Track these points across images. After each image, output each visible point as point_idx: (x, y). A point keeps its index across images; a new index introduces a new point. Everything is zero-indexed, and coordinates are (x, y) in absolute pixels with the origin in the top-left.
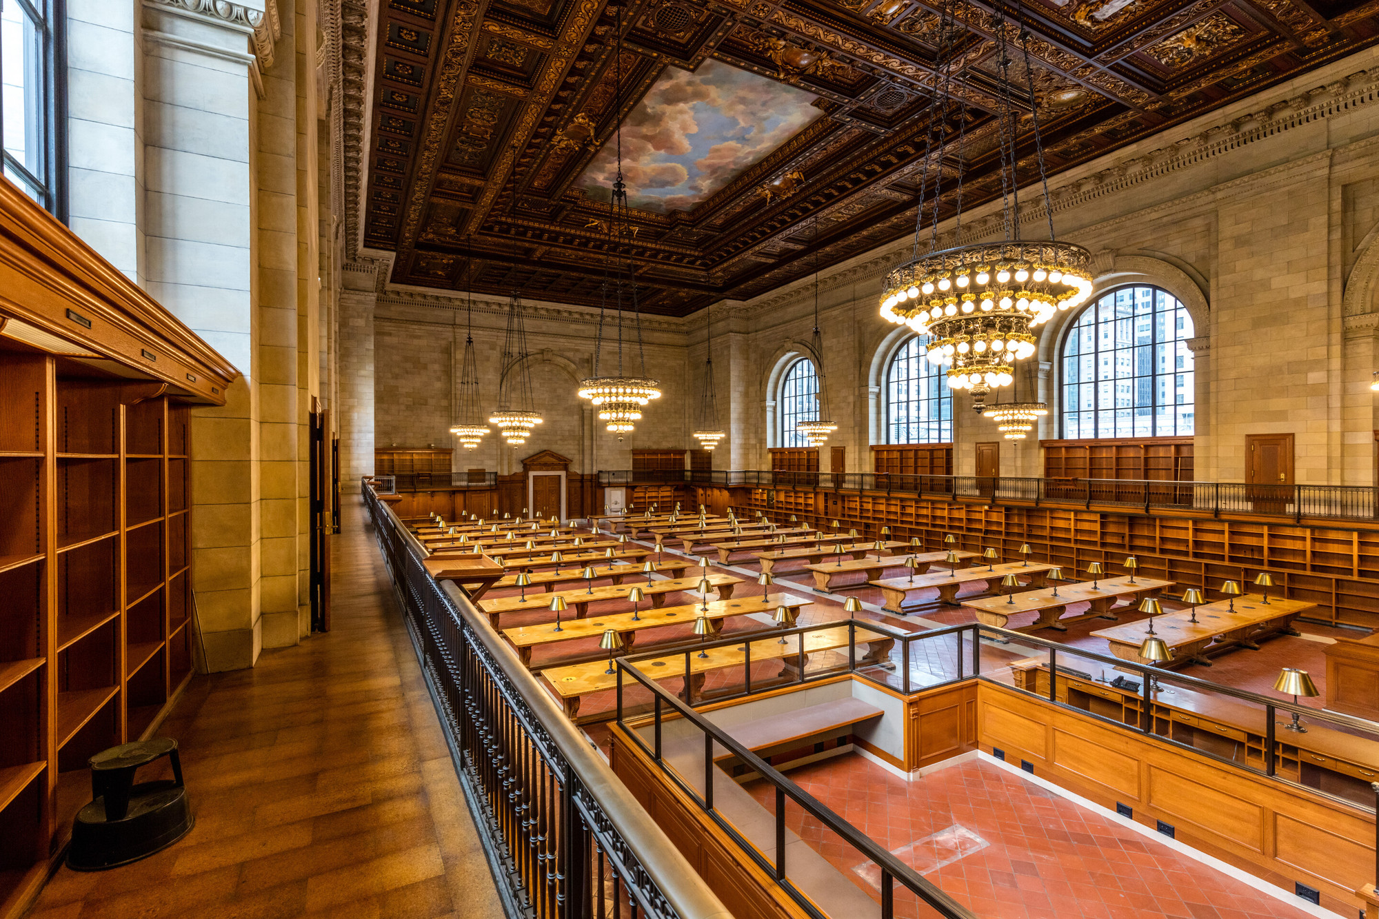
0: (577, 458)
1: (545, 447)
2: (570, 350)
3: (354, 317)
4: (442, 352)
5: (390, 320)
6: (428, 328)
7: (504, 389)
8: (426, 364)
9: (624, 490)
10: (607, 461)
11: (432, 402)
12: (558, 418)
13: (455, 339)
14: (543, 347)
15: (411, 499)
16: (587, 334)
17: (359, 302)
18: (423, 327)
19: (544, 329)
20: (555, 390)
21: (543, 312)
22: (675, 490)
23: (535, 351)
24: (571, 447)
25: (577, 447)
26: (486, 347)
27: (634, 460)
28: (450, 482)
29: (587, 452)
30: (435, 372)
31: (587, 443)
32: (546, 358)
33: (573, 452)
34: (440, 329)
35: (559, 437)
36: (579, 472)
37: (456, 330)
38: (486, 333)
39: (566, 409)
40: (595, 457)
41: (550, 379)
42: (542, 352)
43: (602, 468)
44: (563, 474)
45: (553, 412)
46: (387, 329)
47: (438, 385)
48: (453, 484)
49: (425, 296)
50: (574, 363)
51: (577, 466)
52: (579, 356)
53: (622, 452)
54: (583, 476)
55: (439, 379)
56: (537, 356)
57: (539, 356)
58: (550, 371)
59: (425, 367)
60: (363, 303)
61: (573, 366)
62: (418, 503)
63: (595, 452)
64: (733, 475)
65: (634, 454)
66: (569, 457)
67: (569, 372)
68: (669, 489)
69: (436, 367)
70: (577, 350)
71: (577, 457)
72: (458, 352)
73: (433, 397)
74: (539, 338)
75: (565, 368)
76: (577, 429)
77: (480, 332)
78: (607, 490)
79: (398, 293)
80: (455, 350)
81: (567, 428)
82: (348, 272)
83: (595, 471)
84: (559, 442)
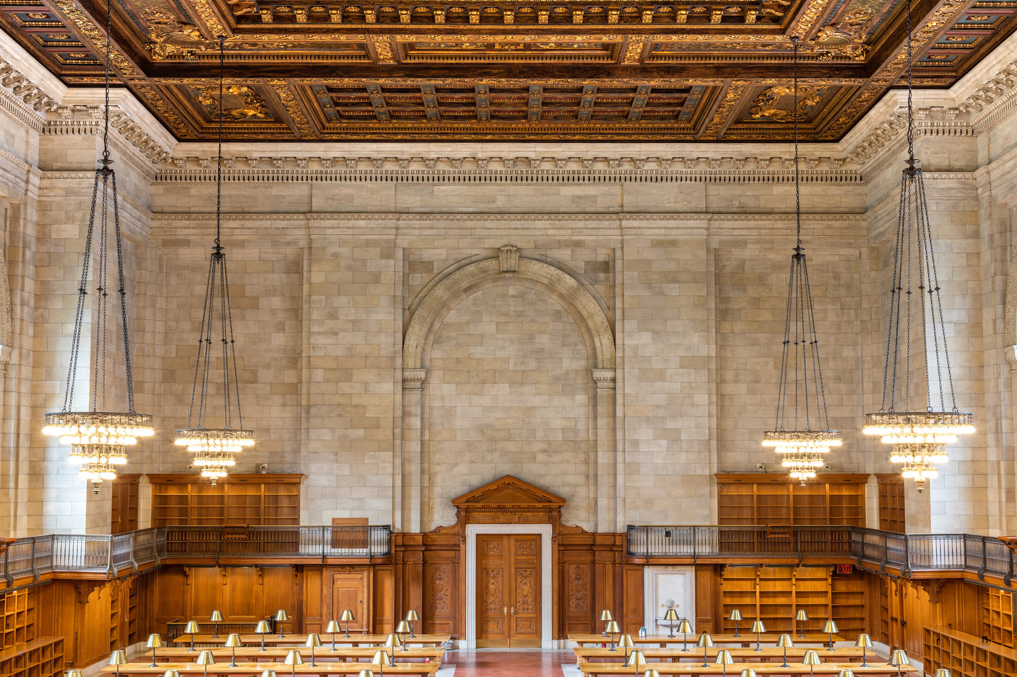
0: (582, 494)
1: (506, 469)
2: (560, 244)
3: (60, 222)
4: (288, 271)
5: (187, 214)
6: (258, 224)
7: (411, 341)
8: (256, 298)
9: (690, 573)
10: (650, 502)
11: (266, 375)
12: (537, 401)
13: (311, 241)
14: (497, 244)
15: (219, 579)
16: (601, 205)
17: (69, 192)
18: (248, 224)
19: (501, 203)
20: (531, 338)
21: (495, 167)
22: (837, 575)
23: (483, 253)
24: (570, 468)
25: (582, 468)
26: (375, 251)
27: (721, 497)
28: (295, 545)
29: (604, 480)
30: (273, 312)
31: (603, 458)
32: (505, 267)
33: (571, 479)
34: (281, 224)
35: (539, 446)
36: (587, 527)
37: (313, 223)
38: (373, 224)
39: (556, 379)
40: (621, 493)
41: (520, 314)
42: (496, 254)
43: (638, 518)
44: (546, 531)
45: (526, 389)
46: (181, 234)
47: (279, 340)
48: (303, 549)
49: (246, 160)
50: (571, 273)
51: (583, 514)
52: (584, 255)
53: (688, 480)
54: (594, 535)
55: (280, 327)
56: (486, 264)
57: (491, 265)
58: (521, 296)
59: (254, 304)
60: (75, 194)
61: (569, 280)
62: (233, 590)
63: (620, 479)
64: (936, 545)
65: (721, 484)
66: (564, 491)
67: (561, 296)
68: (821, 573)
69: (276, 302)
70: (578, 244)
71: (582, 492)
72: (315, 268)
73: (267, 366)
74: (488, 224)
75: (551, 286)
76: (581, 426)
77: (362, 223)
78: (649, 573)
79: (197, 160)
80: (310, 265)
81: (558, 423)
82: (53, 136)
83: (621, 528)
84: (541, 457)
